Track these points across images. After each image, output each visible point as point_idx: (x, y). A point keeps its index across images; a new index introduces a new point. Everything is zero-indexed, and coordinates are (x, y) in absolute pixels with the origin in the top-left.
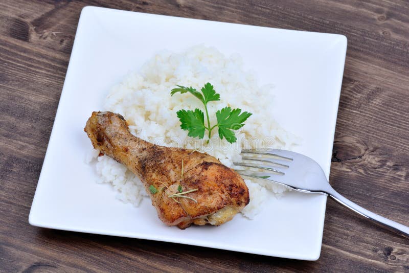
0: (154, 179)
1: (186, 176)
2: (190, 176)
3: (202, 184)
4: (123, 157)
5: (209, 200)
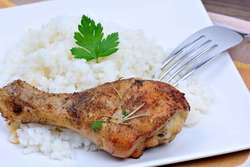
0: (93, 117)
1: (125, 99)
2: (129, 97)
3: (145, 98)
4: (49, 114)
5: (159, 110)
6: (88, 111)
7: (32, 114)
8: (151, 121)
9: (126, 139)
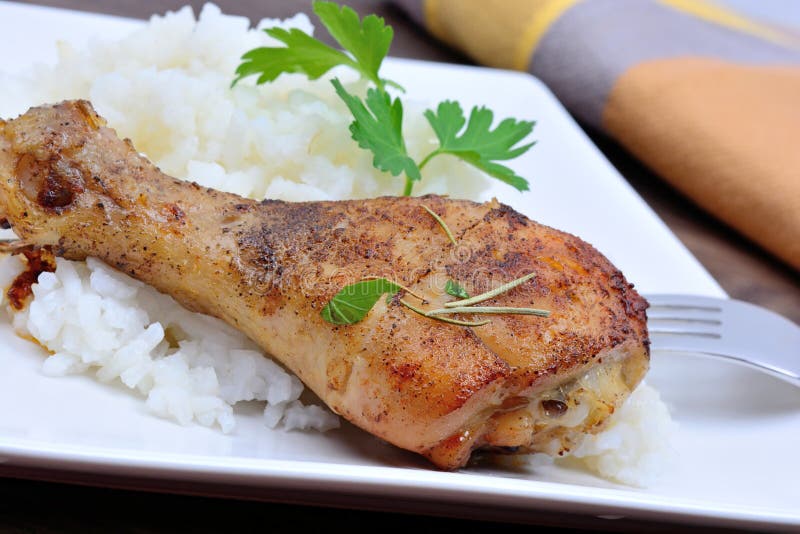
0: (338, 277)
3: (536, 262)
4: (169, 236)
5: (577, 314)
6: (320, 257)
7: (108, 221)
8: (548, 337)
9: (448, 370)
